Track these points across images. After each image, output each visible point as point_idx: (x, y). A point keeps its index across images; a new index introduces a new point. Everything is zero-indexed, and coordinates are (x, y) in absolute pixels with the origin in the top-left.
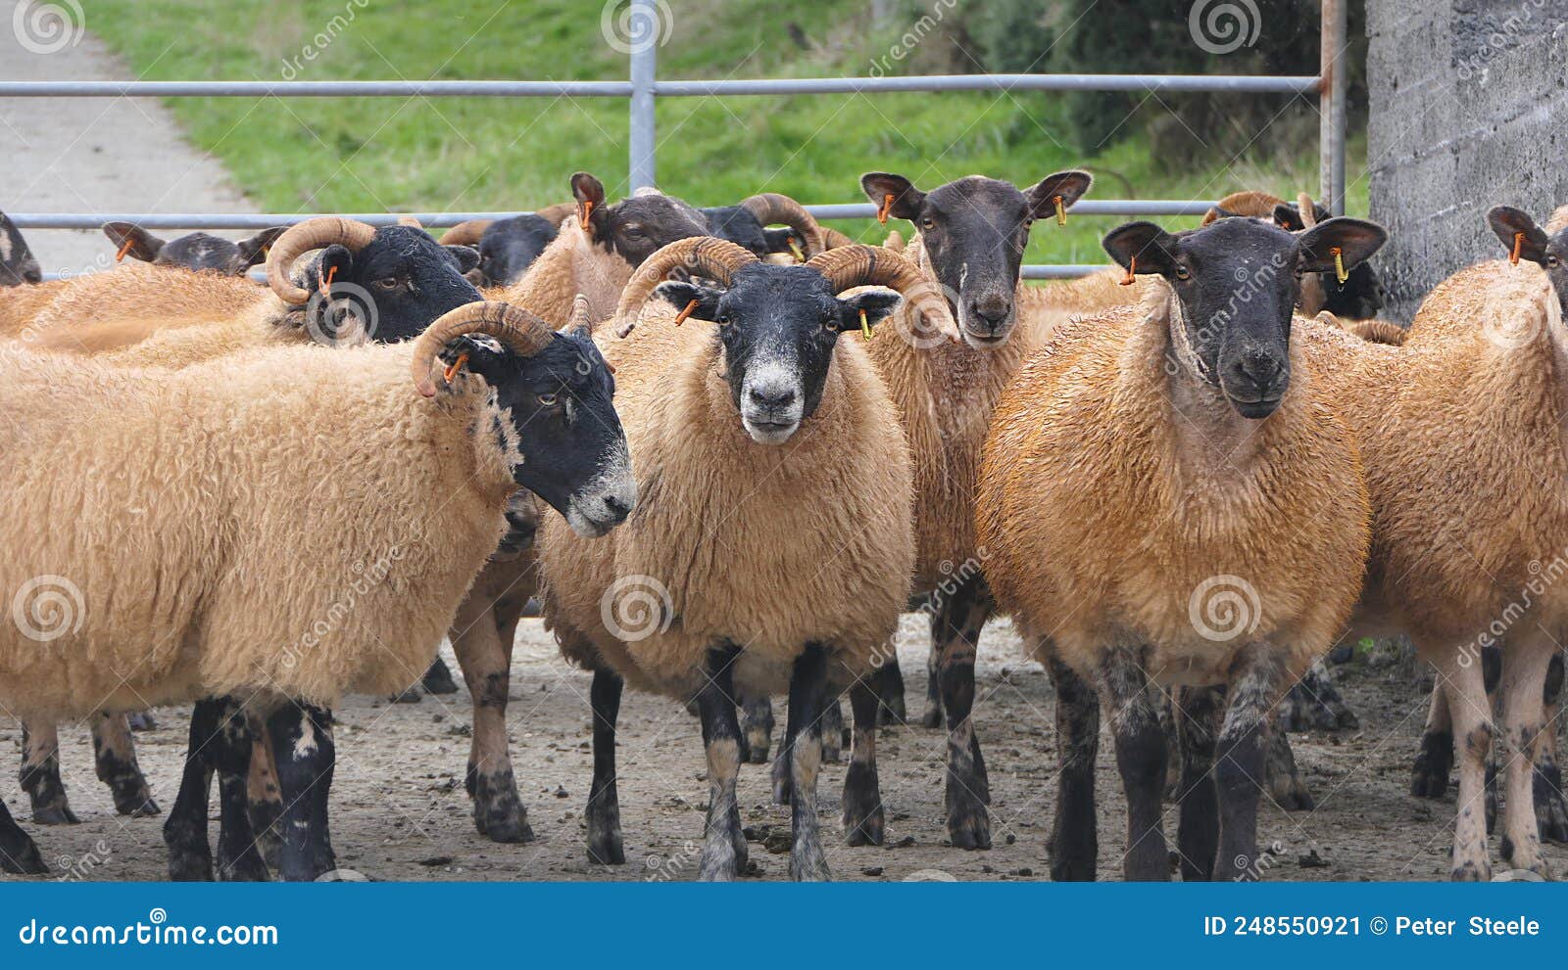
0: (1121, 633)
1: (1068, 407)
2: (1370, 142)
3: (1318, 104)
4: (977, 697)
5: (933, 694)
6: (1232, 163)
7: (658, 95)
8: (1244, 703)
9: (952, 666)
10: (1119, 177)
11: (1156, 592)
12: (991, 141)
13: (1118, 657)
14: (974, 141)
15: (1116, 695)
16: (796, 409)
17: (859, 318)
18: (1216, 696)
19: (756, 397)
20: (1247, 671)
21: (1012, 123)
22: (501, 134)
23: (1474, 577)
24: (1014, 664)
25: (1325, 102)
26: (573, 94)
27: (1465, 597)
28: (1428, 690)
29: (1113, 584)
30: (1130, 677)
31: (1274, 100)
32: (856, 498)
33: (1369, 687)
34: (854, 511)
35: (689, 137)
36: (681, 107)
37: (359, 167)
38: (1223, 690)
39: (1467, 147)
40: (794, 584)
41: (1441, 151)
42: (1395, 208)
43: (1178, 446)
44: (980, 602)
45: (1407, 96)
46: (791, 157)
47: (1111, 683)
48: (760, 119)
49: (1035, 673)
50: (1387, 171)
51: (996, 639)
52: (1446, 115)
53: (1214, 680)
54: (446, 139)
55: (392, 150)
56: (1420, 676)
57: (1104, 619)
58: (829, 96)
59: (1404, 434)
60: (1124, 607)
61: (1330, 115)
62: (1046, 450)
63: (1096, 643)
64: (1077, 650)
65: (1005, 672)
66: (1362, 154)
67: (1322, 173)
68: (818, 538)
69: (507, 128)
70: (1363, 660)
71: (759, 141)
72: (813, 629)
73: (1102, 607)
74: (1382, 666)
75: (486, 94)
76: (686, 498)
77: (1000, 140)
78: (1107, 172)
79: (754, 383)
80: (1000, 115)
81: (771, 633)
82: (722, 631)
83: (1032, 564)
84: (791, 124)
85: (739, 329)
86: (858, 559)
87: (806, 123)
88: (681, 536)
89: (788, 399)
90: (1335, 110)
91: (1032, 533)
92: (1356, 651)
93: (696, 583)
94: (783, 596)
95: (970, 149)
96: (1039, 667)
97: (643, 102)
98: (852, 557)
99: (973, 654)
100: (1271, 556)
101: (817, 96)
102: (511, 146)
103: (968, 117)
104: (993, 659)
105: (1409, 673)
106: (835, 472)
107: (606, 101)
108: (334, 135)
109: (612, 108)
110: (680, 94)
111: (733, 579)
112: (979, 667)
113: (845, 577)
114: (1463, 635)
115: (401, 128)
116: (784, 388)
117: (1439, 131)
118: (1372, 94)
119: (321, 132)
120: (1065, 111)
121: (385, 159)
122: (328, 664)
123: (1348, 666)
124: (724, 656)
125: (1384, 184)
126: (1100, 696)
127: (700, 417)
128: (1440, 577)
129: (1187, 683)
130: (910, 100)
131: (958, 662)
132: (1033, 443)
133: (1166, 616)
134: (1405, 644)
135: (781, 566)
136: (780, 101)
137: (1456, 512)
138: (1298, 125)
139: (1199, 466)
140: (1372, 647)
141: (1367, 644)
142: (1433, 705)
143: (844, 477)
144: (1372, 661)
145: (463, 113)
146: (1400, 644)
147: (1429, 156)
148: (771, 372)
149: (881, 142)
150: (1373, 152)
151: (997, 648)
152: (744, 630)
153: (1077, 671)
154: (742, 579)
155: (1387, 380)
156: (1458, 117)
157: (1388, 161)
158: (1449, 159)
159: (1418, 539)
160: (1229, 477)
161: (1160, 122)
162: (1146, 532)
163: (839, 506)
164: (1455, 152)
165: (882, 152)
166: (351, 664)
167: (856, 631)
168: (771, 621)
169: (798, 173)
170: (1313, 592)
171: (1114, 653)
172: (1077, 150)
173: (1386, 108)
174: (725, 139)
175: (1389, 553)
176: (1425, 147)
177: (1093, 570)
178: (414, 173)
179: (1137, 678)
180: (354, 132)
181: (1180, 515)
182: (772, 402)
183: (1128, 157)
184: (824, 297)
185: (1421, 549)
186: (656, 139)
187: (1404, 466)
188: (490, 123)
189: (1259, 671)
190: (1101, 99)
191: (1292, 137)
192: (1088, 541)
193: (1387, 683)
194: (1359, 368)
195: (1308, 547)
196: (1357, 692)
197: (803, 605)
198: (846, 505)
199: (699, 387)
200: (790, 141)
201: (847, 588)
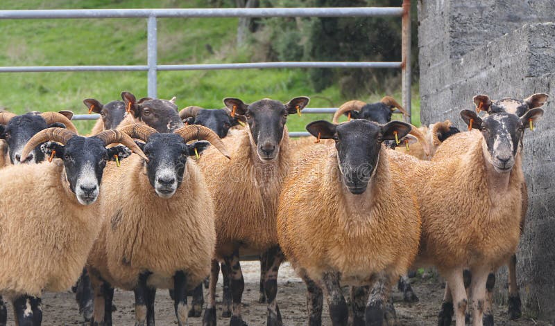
0: (330, 268)
1: (311, 184)
2: (420, 86)
3: (401, 72)
4: (278, 291)
5: (262, 290)
6: (370, 94)
7: (158, 70)
8: (375, 292)
9: (269, 280)
10: (329, 100)
11: (340, 255)
12: (281, 87)
13: (330, 276)
14: (275, 87)
15: (329, 290)
16: (175, 185)
17: (194, 152)
18: (365, 290)
19: (161, 181)
20: (376, 281)
21: (289, 81)
22: (100, 86)
23: (459, 245)
24: (291, 279)
25: (404, 72)
26: (126, 70)
27: (456, 253)
28: (443, 287)
29: (326, 251)
30: (334, 283)
31: (384, 71)
32: (195, 217)
33: (423, 286)
34: (194, 221)
35: (170, 86)
36: (167, 75)
37: (48, 98)
38: (367, 287)
39: (456, 87)
40: (172, 250)
41: (446, 89)
42: (430, 110)
43: (345, 202)
44: (279, 256)
45: (434, 69)
46: (207, 93)
47: (327, 285)
48: (196, 80)
49: (300, 283)
50: (427, 96)
51: (285, 270)
52: (448, 76)
53: (364, 284)
54: (79, 89)
55: (59, 92)
56: (441, 282)
57: (323, 263)
58: (221, 71)
59: (432, 193)
60: (330, 259)
61: (405, 76)
62: (302, 200)
63: (321, 271)
64: (314, 274)
65: (288, 282)
66: (417, 91)
67: (403, 98)
68: (180, 232)
69: (103, 84)
70: (420, 276)
71: (196, 87)
72: (179, 266)
73: (322, 259)
74: (427, 278)
75: (94, 71)
76: (132, 218)
77: (285, 86)
78: (324, 98)
79: (160, 176)
80: (285, 77)
81: (163, 267)
82: (146, 266)
83: (298, 242)
84: (208, 81)
85: (152, 157)
86: (195, 240)
87: (212, 81)
88: (130, 233)
89: (172, 181)
90: (407, 74)
91: (297, 231)
92: (417, 273)
93: (136, 250)
94: (167, 254)
95: (274, 90)
96: (300, 280)
97: (153, 73)
98: (193, 240)
99: (276, 276)
100: (382, 241)
101: (217, 71)
102: (104, 91)
103: (271, 78)
104: (284, 277)
105: (437, 280)
106: (186, 208)
107: (139, 73)
108: (37, 87)
109: (141, 76)
110: (166, 70)
111: (150, 247)
112: (279, 280)
113: (190, 247)
114: (455, 267)
115: (63, 84)
116: (171, 178)
117: (445, 82)
118: (421, 68)
119: (33, 86)
120: (309, 76)
121: (56, 96)
122: (35, 280)
123: (415, 279)
124: (145, 276)
125: (426, 101)
126: (323, 291)
127: (136, 188)
128: (446, 246)
129: (355, 285)
130: (252, 72)
131: (271, 278)
132: (298, 197)
133: (345, 263)
134: (435, 270)
135: (167, 242)
136: (203, 73)
137: (452, 221)
138: (394, 80)
139: (352, 209)
140: (423, 272)
141: (421, 271)
142: (446, 293)
143: (190, 209)
144: (423, 277)
145: (86, 78)
146: (433, 270)
147: (442, 91)
148: (166, 172)
149: (240, 87)
150: (421, 90)
151: (286, 273)
152: (153, 266)
153: (315, 281)
154: (153, 248)
155: (425, 174)
156: (452, 76)
157: (427, 93)
158: (449, 92)
159: (438, 232)
160: (364, 213)
161: (343, 80)
162: (336, 233)
163: (188, 220)
164: (451, 89)
165: (241, 92)
166: (44, 279)
167: (196, 266)
168: (163, 263)
169: (210, 99)
170: (399, 253)
171: (328, 274)
172: (313, 90)
173: (426, 73)
174: (183, 87)
175: (428, 237)
176: (440, 88)
177: (318, 245)
178: (67, 101)
179: (336, 283)
180: (45, 86)
181: (347, 227)
182: (166, 183)
183: (332, 92)
184: (182, 144)
185: (440, 236)
186: (157, 87)
187: (433, 205)
188: (96, 82)
189: (380, 280)
190: (322, 71)
191: (392, 85)
192: (316, 234)
193: (429, 285)
194: (416, 170)
195: (396, 237)
196: (418, 288)
197: (175, 257)
198: (191, 220)
199: (136, 178)
200: (207, 88)
201: (191, 250)
